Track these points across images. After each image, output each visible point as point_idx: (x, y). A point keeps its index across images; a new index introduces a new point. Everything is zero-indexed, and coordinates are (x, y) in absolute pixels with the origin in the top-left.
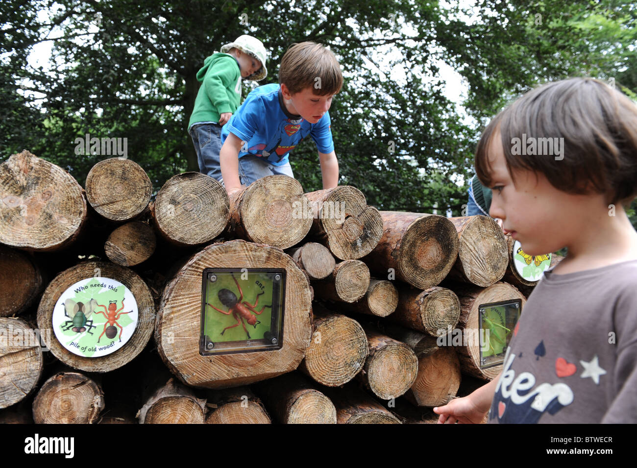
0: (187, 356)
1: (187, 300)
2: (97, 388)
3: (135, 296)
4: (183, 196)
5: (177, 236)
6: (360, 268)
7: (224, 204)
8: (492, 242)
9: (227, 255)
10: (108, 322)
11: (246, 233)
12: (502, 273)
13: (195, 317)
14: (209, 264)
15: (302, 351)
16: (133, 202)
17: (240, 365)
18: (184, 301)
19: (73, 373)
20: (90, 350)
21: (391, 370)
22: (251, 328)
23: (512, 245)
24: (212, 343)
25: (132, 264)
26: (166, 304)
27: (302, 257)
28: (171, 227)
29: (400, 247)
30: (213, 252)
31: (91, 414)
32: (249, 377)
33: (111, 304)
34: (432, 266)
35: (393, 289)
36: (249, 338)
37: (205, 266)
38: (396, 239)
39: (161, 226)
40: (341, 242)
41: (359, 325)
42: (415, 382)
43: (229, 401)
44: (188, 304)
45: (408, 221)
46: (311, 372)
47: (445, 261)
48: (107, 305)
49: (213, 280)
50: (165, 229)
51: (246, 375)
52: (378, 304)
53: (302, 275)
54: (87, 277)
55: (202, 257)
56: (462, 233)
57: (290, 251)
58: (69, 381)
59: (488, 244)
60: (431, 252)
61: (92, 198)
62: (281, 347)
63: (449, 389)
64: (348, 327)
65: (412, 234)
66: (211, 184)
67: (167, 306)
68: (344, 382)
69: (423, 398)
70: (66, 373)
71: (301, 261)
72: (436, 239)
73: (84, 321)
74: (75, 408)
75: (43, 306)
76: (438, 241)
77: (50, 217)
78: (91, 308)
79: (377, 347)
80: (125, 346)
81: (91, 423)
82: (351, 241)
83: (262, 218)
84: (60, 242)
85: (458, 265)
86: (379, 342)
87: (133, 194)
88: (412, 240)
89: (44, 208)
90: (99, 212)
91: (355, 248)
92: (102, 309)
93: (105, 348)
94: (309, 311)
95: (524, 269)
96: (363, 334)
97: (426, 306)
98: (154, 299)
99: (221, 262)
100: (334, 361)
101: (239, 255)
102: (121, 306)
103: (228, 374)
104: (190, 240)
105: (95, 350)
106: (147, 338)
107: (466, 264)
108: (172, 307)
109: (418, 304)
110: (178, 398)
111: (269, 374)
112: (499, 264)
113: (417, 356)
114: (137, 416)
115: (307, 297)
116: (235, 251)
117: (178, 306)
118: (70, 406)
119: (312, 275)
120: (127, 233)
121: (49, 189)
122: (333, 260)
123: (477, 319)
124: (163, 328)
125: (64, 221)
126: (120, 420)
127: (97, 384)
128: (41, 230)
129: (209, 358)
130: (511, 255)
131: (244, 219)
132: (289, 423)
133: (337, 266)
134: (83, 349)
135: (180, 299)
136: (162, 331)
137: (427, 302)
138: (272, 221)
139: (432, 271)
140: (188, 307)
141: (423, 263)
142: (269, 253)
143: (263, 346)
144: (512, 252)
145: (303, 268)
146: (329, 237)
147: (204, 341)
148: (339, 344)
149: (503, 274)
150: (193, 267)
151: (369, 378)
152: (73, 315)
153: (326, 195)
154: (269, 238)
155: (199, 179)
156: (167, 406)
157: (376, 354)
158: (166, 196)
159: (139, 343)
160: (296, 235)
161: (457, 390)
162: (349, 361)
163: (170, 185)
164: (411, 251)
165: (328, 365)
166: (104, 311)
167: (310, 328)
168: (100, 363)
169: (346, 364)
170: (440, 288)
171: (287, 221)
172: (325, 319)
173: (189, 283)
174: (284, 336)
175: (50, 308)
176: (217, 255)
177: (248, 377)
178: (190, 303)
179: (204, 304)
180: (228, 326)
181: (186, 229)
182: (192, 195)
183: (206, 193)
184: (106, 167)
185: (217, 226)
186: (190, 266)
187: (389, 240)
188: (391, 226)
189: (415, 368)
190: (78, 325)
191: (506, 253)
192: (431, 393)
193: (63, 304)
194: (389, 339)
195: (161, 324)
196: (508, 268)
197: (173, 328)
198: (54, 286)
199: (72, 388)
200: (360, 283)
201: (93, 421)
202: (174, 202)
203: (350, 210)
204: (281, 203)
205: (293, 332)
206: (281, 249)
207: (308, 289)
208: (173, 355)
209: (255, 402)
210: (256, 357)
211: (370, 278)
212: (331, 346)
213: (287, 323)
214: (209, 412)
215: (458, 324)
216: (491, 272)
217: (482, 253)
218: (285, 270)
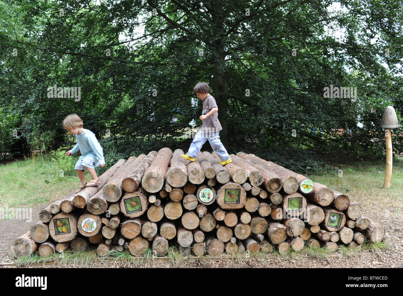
0: (222, 204)
3: (213, 192)
5: (220, 182)
6: (258, 188)
7: (229, 176)
8: (294, 183)
10: (208, 196)
11: (233, 180)
13: (224, 197)
15: (244, 204)
16: (213, 175)
17: (231, 206)
19: (203, 205)
21: (264, 210)
22: (234, 199)
23: (300, 184)
25: (212, 186)
26: (218, 194)
27: (244, 186)
28: (219, 180)
29: (267, 184)
30: (227, 185)
31: (206, 212)
32: (233, 208)
34: (276, 189)
35: (266, 193)
36: (233, 201)
37: (225, 188)
39: (217, 180)
40: (253, 183)
41: (257, 200)
42: (271, 213)
44: (222, 194)
46: (246, 209)
47: (279, 188)
49: (227, 191)
52: (262, 196)
53: (244, 190)
54: (205, 188)
55: (225, 186)
56: (284, 181)
57: (242, 185)
59: (292, 184)
60: (275, 186)
61: (206, 175)
62: (240, 203)
64: (255, 200)
65: (270, 182)
66: (226, 172)
68: (253, 212)
70: (201, 205)
76: (277, 183)
77: (200, 179)
78: (205, 194)
80: (211, 201)
82: (256, 182)
84: (201, 183)
85: (282, 189)
86: (262, 204)
90: (207, 177)
91: (257, 184)
92: (207, 194)
93: (208, 201)
94: (245, 197)
96: (258, 202)
97: (273, 197)
98: (216, 192)
99: (228, 187)
100: (251, 207)
102: (210, 194)
103: (229, 208)
104: (222, 183)
105: (206, 201)
106: (215, 200)
107: (285, 188)
109: (271, 197)
110: (220, 211)
111: (237, 208)
112: (295, 189)
113: (271, 208)
114: (213, 213)
116: (231, 185)
117: (220, 195)
119: (246, 190)
120: (212, 181)
121: (199, 174)
123: (288, 201)
124: (218, 198)
125: (202, 180)
127: (206, 207)
128: (198, 181)
129: (226, 204)
130: (299, 186)
131: (233, 178)
133: (252, 188)
134: (204, 201)
138: (239, 179)
141: (273, 188)
142: (237, 186)
145: (244, 188)
146: (251, 182)
147: (225, 201)
148: (253, 204)
149: (296, 191)
151: (259, 211)
152: (202, 195)
154: (238, 182)
157: (261, 206)
158: (218, 175)
159: (213, 200)
160: (244, 181)
163: (219, 173)
164: (270, 185)
167: (246, 200)
168: (207, 203)
169: (254, 208)
170: (277, 194)
172: (249, 199)
173: (222, 191)
174: (240, 201)
175: (199, 193)
179: (225, 194)
180: (229, 199)
181: (222, 181)
182: (223, 174)
183: (225, 174)
184: (208, 169)
185: (228, 180)
186: (222, 187)
188: (266, 178)
189: (270, 210)
190: (203, 197)
193: (201, 193)
194: (265, 203)
196: (298, 189)
197: (220, 199)
198: (199, 189)
199: (202, 207)
200: (258, 192)
202: (220, 176)
203: (256, 176)
204: (240, 175)
205: (242, 201)
206: (240, 184)
207: (245, 193)
208: (220, 203)
209: (234, 213)
210: (235, 205)
211: (260, 190)
212: (251, 204)
213: (241, 199)
214: (226, 214)
215: (282, 202)
216: (292, 190)
217: (290, 186)
218: (240, 189)
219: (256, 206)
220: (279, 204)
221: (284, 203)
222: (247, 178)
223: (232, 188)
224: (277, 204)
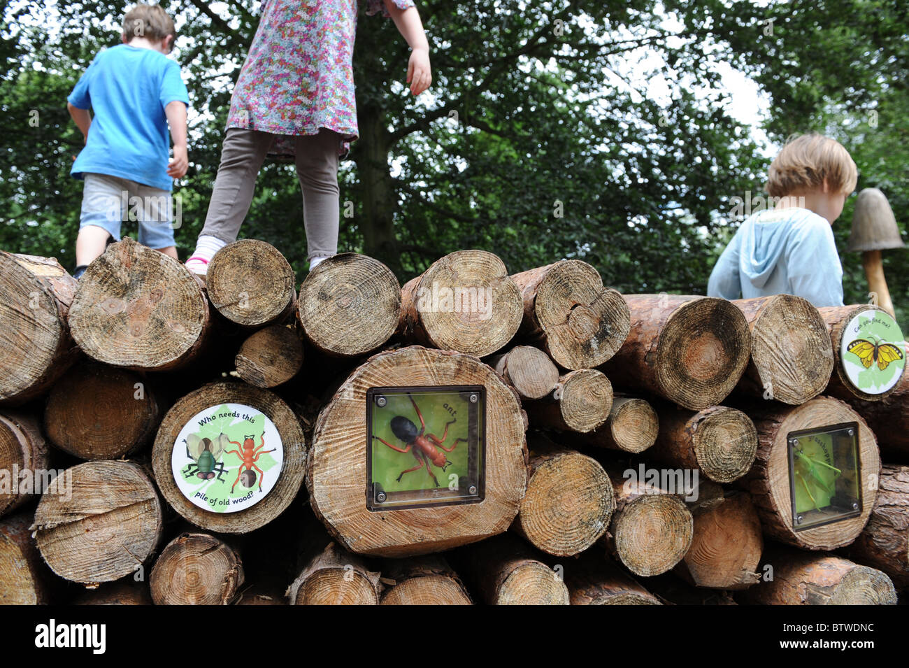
0: (349, 512)
1: (347, 434)
2: (232, 554)
3: (278, 428)
4: (335, 287)
5: (329, 345)
6: (597, 381)
7: (393, 295)
8: (806, 334)
9: (399, 368)
10: (244, 464)
11: (427, 335)
12: (823, 382)
13: (359, 457)
14: (375, 382)
15: (514, 504)
16: (270, 299)
17: (424, 525)
18: (342, 435)
19: (200, 535)
20: (221, 503)
21: (651, 532)
22: (438, 471)
23: (838, 338)
24: (384, 493)
25: (273, 384)
26: (317, 440)
27: (508, 367)
28: (321, 332)
29: (657, 348)
30: (380, 364)
31: (226, 591)
32: (439, 542)
33: (246, 439)
34: (709, 375)
35: (650, 411)
36: (437, 485)
37: (369, 385)
38: (650, 337)
39: (307, 331)
40: (566, 343)
41: (599, 465)
42: (690, 551)
43: (412, 575)
44: (347, 438)
45: (668, 308)
46: (529, 535)
47: (729, 367)
48: (242, 442)
49: (381, 404)
50: (314, 334)
51: (434, 539)
52: (627, 434)
53: (509, 393)
54: (214, 404)
55: (365, 373)
56: (756, 323)
57: (491, 360)
58: (195, 545)
59: (800, 338)
60: (707, 355)
61: (215, 296)
62: (483, 499)
63: (744, 560)
64: (582, 469)
65: (675, 328)
66: (374, 269)
67: (319, 443)
68: (580, 551)
69: (703, 574)
70: (191, 535)
71: (508, 373)
72: (714, 333)
73: (213, 464)
74: (204, 583)
75: (159, 444)
76: (718, 337)
77: (162, 324)
78: (220, 446)
79: (628, 498)
80: (267, 497)
81: (225, 604)
82: (582, 341)
83: (449, 313)
84: (175, 358)
85: (751, 375)
87: (269, 288)
88: (675, 336)
89: (154, 313)
90: (225, 314)
91: (588, 352)
92: (236, 447)
93: (241, 500)
94: (521, 446)
95: (861, 375)
96: (605, 478)
97: (702, 436)
98: (305, 433)
99: (392, 378)
100: (562, 519)
101: (416, 368)
102: (260, 443)
103: (408, 538)
104: (348, 349)
105: (228, 503)
106: (296, 487)
107: (765, 370)
108: (327, 444)
109: (689, 433)
110: (339, 570)
111: (467, 537)
112: (819, 369)
113: (691, 512)
114: (286, 595)
115: (518, 426)
116: (410, 362)
117: (334, 442)
118: (198, 578)
119: (525, 393)
120: (264, 342)
121: (159, 287)
122: (556, 371)
123: (786, 454)
124: (315, 472)
125: (180, 329)
126: (266, 600)
127: (232, 550)
128: (150, 343)
129: (380, 514)
130: (838, 355)
131: (423, 316)
133: (562, 378)
134: (212, 501)
135: (337, 432)
136: (314, 477)
137: (703, 430)
138: (464, 317)
139: (710, 383)
140: (348, 443)
141: (696, 371)
142: (460, 363)
143: (457, 498)
144: (839, 352)
145: (511, 383)
146: (549, 337)
147: (373, 491)
148: (569, 493)
149: (826, 383)
150: (353, 386)
151: (618, 544)
152: (197, 456)
153: (542, 275)
154: (460, 341)
155: (357, 263)
156: (326, 582)
157: (626, 508)
158: (312, 289)
159: (286, 493)
160: (499, 335)
161: (757, 563)
162: (585, 520)
163: (318, 273)
164: (675, 353)
165: (555, 525)
166: (237, 449)
167: (525, 471)
168: (235, 521)
169: (582, 523)
170: (723, 409)
172: (548, 458)
173: (348, 409)
174: (487, 483)
175: (168, 446)
176: (385, 368)
177: (436, 542)
178: (351, 437)
179: (370, 437)
180: (406, 469)
181: (343, 333)
182: (348, 285)
183: (368, 282)
184: (232, 253)
185: (384, 328)
186: (348, 385)
187: (640, 338)
188: (643, 317)
189: (688, 530)
190: (204, 470)
191: (830, 352)
192: (716, 567)
193: (185, 441)
194: (646, 486)
195: (312, 467)
196: (834, 374)
197: (328, 472)
198: (172, 417)
199: (200, 555)
200: (598, 404)
201: (228, 600)
202: (323, 296)
203: (578, 296)
205: (499, 477)
206: (478, 357)
207: (520, 414)
208: (330, 510)
209: (449, 578)
210: (448, 513)
211: (614, 395)
212: (559, 497)
213: (490, 464)
214: (385, 591)
215: (754, 463)
216: (806, 382)
217: (790, 353)
218: (484, 388)
219: (596, 509)
220: (743, 474)
221: (771, 470)
222: (522, 312)
223: (418, 384)
224: (727, 481)
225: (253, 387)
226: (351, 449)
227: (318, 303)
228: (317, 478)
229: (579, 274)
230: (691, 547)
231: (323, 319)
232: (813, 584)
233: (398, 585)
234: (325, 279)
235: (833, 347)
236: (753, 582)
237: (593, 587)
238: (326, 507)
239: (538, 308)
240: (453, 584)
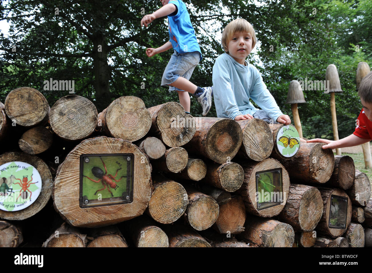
0: (71, 209)
1: (70, 175)
3: (40, 172)
4: (67, 110)
5: (64, 135)
6: (182, 152)
7: (94, 114)
8: (263, 134)
9: (95, 146)
10: (22, 189)
11: (109, 132)
12: (269, 153)
13: (76, 185)
15: (145, 203)
16: (36, 114)
17: (106, 213)
18: (68, 175)
20: (11, 207)
21: (203, 213)
22: (113, 190)
24: (88, 200)
25: (37, 153)
26: (57, 177)
27: (144, 146)
28: (60, 130)
29: (206, 139)
30: (86, 144)
32: (113, 220)
33: (24, 178)
34: (226, 150)
35: (203, 164)
36: (113, 196)
37: (81, 153)
38: (204, 134)
39: (53, 129)
40: (169, 136)
41: (182, 186)
42: (218, 219)
43: (101, 235)
44: (71, 177)
45: (211, 123)
46: (152, 216)
47: (234, 146)
48: (22, 179)
49: (87, 161)
50: (56, 131)
51: (110, 219)
52: (194, 173)
53: (144, 157)
54: (8, 162)
55: (79, 148)
56: (245, 129)
57: (137, 143)
59: (261, 135)
60: (226, 141)
61: (9, 112)
62: (132, 201)
63: (239, 223)
64: (175, 188)
65: (213, 130)
66: (85, 102)
67: (58, 179)
68: (174, 221)
69: (223, 228)
71: (144, 148)
72: (229, 133)
73: (7, 189)
78: (11, 181)
79: (194, 199)
80: (33, 203)
82: (176, 135)
83: (119, 122)
85: (242, 149)
86: (195, 196)
87: (36, 109)
88: (213, 134)
90: (14, 121)
91: (178, 140)
92: (19, 181)
93: (21, 205)
94: (149, 179)
95: (283, 150)
96: (184, 191)
97: (223, 174)
98: (52, 174)
99: (92, 150)
100: (167, 209)
101: (103, 146)
102: (31, 179)
103: (98, 219)
104: (72, 137)
105: (14, 207)
106: (48, 198)
107: (248, 148)
108: (61, 179)
109: (218, 173)
110: (67, 234)
111: (125, 218)
112: (268, 147)
113: (218, 204)
114: (42, 246)
115: (148, 170)
116: (100, 143)
117: (65, 178)
119: (151, 157)
120: (33, 134)
122: (164, 148)
123: (255, 180)
124: (55, 192)
127: (17, 228)
129: (86, 209)
130: (275, 142)
131: (108, 124)
132: (139, 247)
133: (167, 151)
134: (6, 206)
135: (66, 174)
137: (223, 172)
138: (126, 124)
139: (227, 153)
140: (71, 179)
141: (221, 148)
142: (123, 144)
143: (121, 201)
144: (276, 140)
145: (145, 152)
146: (162, 133)
147: (82, 200)
148: (170, 198)
149: (270, 153)
150: (74, 154)
151: (189, 218)
153: (160, 108)
154: (124, 134)
155: (78, 99)
156: (60, 240)
157: (192, 203)
158: (56, 110)
159: (43, 201)
160: (141, 132)
161: (244, 223)
162: (176, 208)
163: (59, 103)
164: (213, 140)
165: (163, 211)
167: (150, 189)
168: (18, 215)
169: (174, 210)
170: (232, 163)
171: (135, 124)
172: (161, 183)
173: (71, 164)
174: (134, 194)
176: (89, 146)
177: (111, 220)
178: (72, 176)
179: (82, 176)
180: (99, 189)
181: (70, 130)
182: (73, 109)
183: (82, 108)
184: (18, 93)
185: (90, 129)
186: (71, 153)
187: (200, 135)
188: (202, 126)
189: (217, 211)
191: (272, 141)
192: (228, 226)
194: (201, 194)
195: (54, 190)
196: (274, 149)
197: (62, 192)
199: (0, 230)
200: (182, 161)
202: (61, 114)
204: (131, 113)
205: (139, 192)
206: (131, 142)
207: (148, 165)
208: (62, 208)
209: (117, 235)
210: (116, 208)
211: (189, 157)
212: (165, 200)
213: (135, 187)
214: (89, 242)
215: (243, 184)
216: (263, 152)
217: (257, 141)
218: (133, 154)
219: (181, 204)
220: (238, 188)
221: (249, 187)
222: (151, 123)
223: (104, 153)
224: (232, 191)
225: (28, 154)
226: (72, 181)
227: (59, 117)
228: (56, 194)
229: (175, 108)
230: (218, 218)
231: (61, 124)
232: (264, 230)
233: (94, 239)
234: (62, 106)
235: (274, 139)
236: (242, 231)
237: (179, 236)
238: (60, 207)
239: (158, 121)
240: (119, 238)
